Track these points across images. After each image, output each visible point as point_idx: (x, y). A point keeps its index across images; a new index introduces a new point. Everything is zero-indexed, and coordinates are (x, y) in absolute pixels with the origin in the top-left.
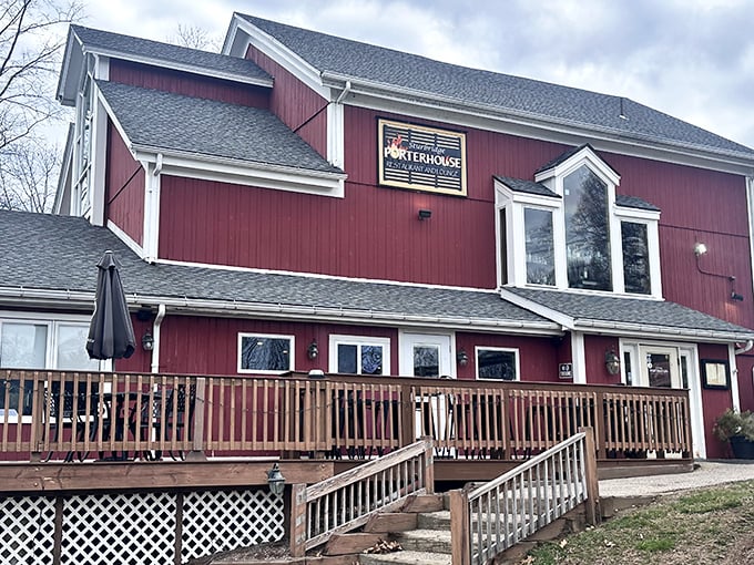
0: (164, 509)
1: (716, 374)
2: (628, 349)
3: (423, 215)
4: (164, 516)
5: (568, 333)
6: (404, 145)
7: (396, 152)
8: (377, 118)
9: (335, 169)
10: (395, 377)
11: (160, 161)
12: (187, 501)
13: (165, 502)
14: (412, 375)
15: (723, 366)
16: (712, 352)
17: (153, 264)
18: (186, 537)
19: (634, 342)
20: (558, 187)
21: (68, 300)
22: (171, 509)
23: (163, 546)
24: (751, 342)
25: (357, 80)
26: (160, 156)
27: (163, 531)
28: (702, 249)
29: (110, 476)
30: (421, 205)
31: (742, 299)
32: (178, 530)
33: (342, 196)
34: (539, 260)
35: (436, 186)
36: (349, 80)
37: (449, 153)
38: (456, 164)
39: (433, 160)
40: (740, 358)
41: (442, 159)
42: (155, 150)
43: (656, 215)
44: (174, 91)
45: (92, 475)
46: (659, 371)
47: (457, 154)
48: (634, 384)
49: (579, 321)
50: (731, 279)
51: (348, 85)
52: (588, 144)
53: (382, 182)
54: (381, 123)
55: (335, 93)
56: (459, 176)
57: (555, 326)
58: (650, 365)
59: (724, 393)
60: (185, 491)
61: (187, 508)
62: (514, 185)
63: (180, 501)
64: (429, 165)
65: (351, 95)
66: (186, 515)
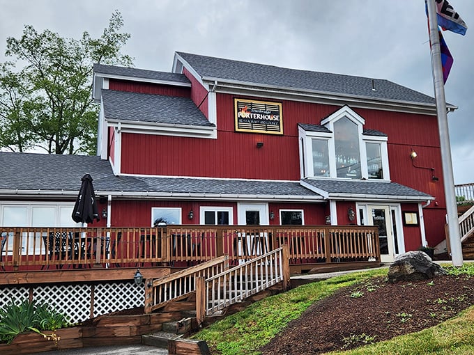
0: (85, 292)
1: (411, 218)
2: (361, 207)
3: (260, 145)
4: (85, 296)
5: (328, 200)
6: (249, 111)
7: (245, 115)
8: (234, 98)
9: (212, 125)
10: (236, 226)
11: (120, 126)
12: (96, 288)
13: (85, 289)
14: (245, 224)
15: (415, 214)
16: (409, 207)
17: (118, 176)
18: (96, 305)
19: (365, 204)
20: (331, 127)
21: (62, 195)
22: (88, 292)
23: (84, 310)
24: (429, 201)
25: (220, 80)
26: (120, 123)
27: (84, 303)
28: (414, 155)
29: (52, 276)
30: (259, 140)
31: (437, 179)
32: (92, 302)
33: (216, 138)
34: (319, 165)
35: (267, 130)
36: (216, 80)
37: (273, 113)
38: (277, 119)
39: (264, 117)
40: (425, 210)
41: (269, 117)
42: (117, 121)
43: (386, 139)
44: (142, 92)
45: (43, 276)
46: (379, 218)
47: (277, 113)
48: (365, 225)
49: (331, 194)
50: (432, 170)
51: (216, 83)
52: (346, 104)
53: (237, 130)
54: (236, 100)
55: (211, 87)
56: (279, 124)
57: (322, 198)
58: (374, 215)
59: (416, 228)
60: (96, 283)
61: (97, 291)
62: (306, 128)
63: (93, 288)
64: (263, 120)
65: (218, 88)
66: (96, 295)
